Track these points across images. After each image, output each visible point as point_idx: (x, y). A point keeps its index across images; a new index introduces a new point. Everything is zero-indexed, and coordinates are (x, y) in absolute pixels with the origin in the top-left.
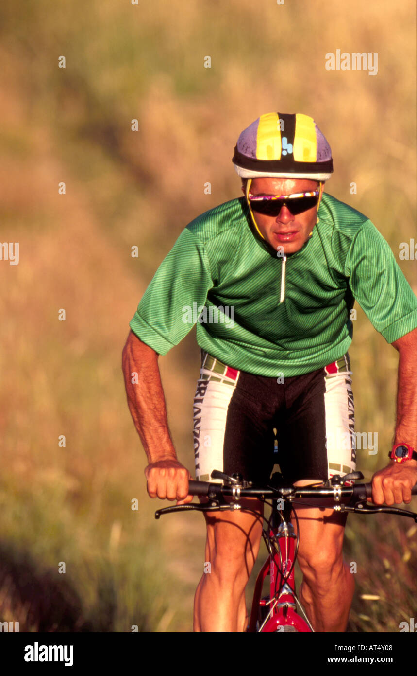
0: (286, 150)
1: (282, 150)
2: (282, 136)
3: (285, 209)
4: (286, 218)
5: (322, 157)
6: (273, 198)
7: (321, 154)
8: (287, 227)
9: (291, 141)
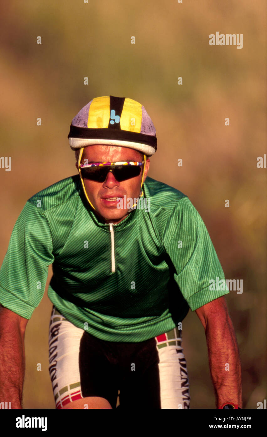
0: (114, 120)
1: (110, 120)
2: (111, 109)
3: (111, 175)
4: (111, 183)
5: (146, 131)
6: (101, 165)
7: (146, 128)
8: (113, 191)
9: (119, 113)
